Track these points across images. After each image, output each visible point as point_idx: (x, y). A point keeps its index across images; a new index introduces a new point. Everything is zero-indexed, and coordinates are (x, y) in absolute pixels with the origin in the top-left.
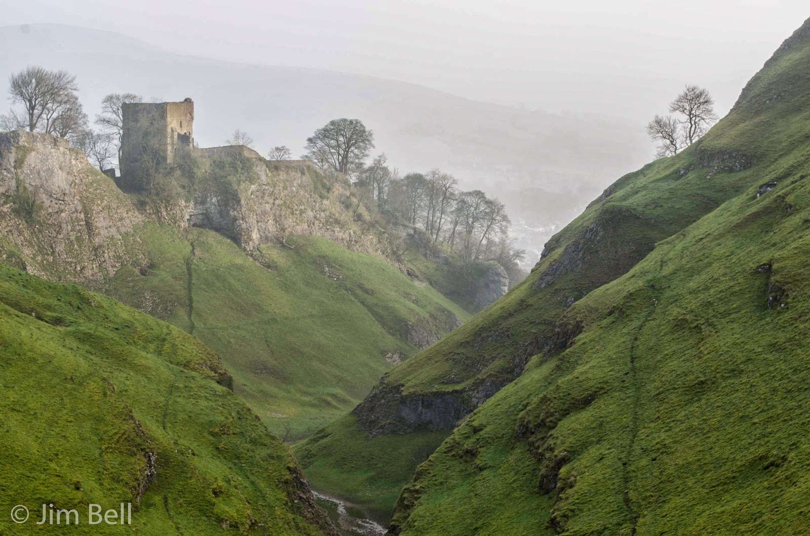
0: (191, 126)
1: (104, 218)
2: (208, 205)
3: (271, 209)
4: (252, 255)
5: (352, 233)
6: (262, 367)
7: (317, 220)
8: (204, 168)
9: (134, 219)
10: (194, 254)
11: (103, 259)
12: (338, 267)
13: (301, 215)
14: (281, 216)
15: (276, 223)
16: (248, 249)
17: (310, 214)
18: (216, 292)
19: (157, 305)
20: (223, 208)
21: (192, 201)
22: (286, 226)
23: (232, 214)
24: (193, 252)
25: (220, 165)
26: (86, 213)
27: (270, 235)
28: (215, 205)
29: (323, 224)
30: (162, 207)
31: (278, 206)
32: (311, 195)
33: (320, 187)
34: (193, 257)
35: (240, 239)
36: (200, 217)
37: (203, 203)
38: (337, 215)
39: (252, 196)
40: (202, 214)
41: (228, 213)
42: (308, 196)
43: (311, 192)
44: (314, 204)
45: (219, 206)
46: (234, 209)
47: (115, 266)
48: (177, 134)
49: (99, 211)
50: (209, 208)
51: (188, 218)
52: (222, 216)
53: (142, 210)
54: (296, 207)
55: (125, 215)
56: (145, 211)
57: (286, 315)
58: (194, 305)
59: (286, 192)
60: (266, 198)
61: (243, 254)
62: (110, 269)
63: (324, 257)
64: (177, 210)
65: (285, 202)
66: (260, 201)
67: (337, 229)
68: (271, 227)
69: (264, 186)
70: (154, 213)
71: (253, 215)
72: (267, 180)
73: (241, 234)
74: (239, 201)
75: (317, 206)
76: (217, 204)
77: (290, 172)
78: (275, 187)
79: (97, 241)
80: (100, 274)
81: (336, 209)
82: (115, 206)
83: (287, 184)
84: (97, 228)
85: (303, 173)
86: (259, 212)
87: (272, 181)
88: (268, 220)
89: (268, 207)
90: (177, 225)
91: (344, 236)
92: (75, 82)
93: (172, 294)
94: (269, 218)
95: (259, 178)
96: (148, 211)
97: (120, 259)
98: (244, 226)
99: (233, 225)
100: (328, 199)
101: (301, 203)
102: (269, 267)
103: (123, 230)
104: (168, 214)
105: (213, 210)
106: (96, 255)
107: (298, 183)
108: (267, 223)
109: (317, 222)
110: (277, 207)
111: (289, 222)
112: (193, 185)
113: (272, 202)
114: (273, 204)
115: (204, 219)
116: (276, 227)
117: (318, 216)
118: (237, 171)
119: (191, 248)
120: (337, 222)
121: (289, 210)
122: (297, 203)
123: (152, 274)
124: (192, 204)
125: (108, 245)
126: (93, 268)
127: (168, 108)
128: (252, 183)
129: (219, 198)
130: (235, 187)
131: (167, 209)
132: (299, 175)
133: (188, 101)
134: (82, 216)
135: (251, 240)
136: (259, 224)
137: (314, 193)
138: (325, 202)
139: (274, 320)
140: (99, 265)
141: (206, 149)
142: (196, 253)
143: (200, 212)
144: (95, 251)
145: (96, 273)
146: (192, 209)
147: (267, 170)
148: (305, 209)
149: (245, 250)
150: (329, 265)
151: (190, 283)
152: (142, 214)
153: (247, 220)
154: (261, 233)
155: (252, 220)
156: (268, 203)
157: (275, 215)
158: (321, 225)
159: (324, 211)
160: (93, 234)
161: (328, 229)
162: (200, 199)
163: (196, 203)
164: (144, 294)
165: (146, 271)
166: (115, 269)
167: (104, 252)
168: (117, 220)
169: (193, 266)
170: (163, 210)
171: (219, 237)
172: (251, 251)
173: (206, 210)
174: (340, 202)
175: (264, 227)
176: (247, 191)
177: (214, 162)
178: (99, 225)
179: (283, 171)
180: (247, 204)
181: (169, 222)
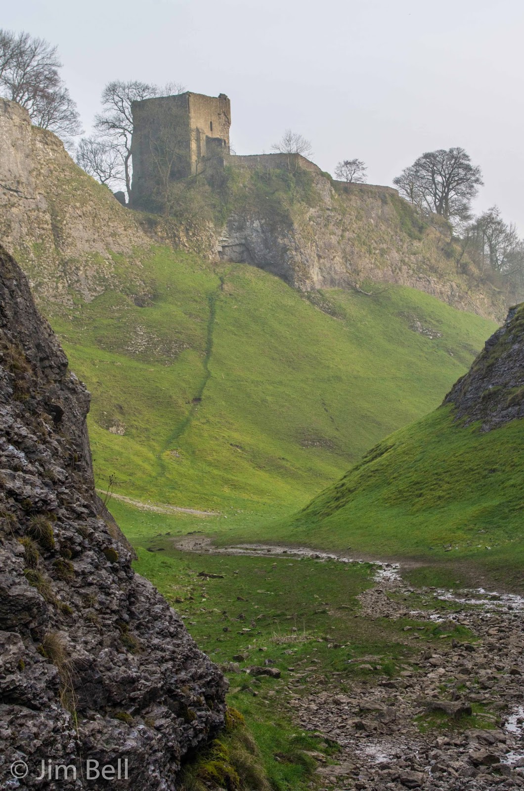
0: (228, 133)
1: (85, 227)
2: (247, 232)
3: (338, 243)
4: (309, 298)
5: (454, 286)
6: (313, 437)
7: (405, 264)
8: (242, 183)
9: (136, 239)
10: (222, 289)
11: (75, 278)
12: (435, 323)
13: (382, 255)
14: (352, 252)
15: (346, 262)
16: (304, 290)
17: (396, 255)
18: (251, 337)
19: (155, 345)
20: (269, 234)
21: (225, 225)
22: (360, 267)
23: (281, 242)
24: (221, 287)
25: (265, 178)
26: (54, 215)
27: (337, 277)
28: (258, 231)
29: (414, 270)
30: (180, 230)
31: (349, 240)
32: (396, 232)
33: (409, 223)
34: (219, 292)
35: (292, 276)
36: (237, 249)
37: (241, 228)
38: (433, 261)
39: (312, 223)
40: (241, 245)
41: (275, 242)
42: (392, 233)
43: (396, 227)
44: (401, 243)
45: (263, 232)
46: (284, 236)
47: (95, 290)
48: (205, 138)
49: (76, 215)
50: (249, 235)
51: (220, 249)
52: (267, 247)
53: (151, 232)
54: (375, 245)
55: (121, 230)
56: (156, 233)
57: (355, 373)
58: (213, 349)
59: (360, 223)
60: (331, 227)
61: (296, 294)
62: (86, 292)
63: (415, 309)
64: (203, 236)
65: (358, 236)
66: (323, 229)
67: (433, 279)
68: (338, 264)
69: (328, 212)
70: (168, 238)
71: (312, 246)
72: (333, 204)
73: (294, 269)
74: (291, 224)
75: (405, 246)
76: (259, 229)
77: (365, 197)
78: (344, 214)
79: (68, 253)
80: (70, 297)
81: (433, 255)
82: (106, 216)
83: (362, 213)
84: (69, 236)
85: (384, 202)
86: (321, 243)
87: (340, 206)
88: (334, 257)
89: (334, 239)
90: (201, 255)
91: (443, 289)
92: (56, 55)
93: (180, 333)
94: (335, 254)
95: (321, 200)
96: (160, 234)
97: (104, 282)
98: (298, 258)
99: (282, 256)
100: (420, 240)
101: (382, 240)
102: (333, 314)
103: (115, 249)
104: (189, 240)
105: (255, 239)
106: (64, 271)
107: (377, 214)
108: (332, 260)
109: (405, 267)
110: (347, 241)
111: (365, 262)
112: (226, 204)
113: (340, 233)
114: (342, 236)
115: (243, 252)
116: (346, 267)
117: (406, 260)
118: (289, 186)
119: (219, 282)
120: (433, 269)
121: (366, 247)
122: (377, 240)
123: (153, 305)
124: (224, 230)
125: (87, 261)
126: (57, 287)
127: (191, 99)
128: (310, 206)
129: (263, 221)
130: (285, 205)
131: (188, 233)
132: (380, 203)
133: (223, 100)
134: (48, 217)
135: (308, 278)
136: (322, 260)
137: (401, 230)
138: (416, 244)
139: (338, 379)
140: (69, 286)
141: (245, 156)
142: (225, 286)
143: (237, 242)
144: (64, 266)
145: (62, 295)
146: (225, 237)
147: (333, 189)
148: (388, 248)
149: (299, 290)
150: (422, 318)
151: (211, 322)
152: (151, 237)
153: (302, 250)
154: (325, 274)
155: (310, 251)
156: (334, 234)
157: (344, 251)
158: (411, 272)
159: (415, 254)
160: (63, 243)
161: (420, 278)
162: (236, 224)
163: (231, 228)
164: (135, 328)
165: (144, 301)
166: (94, 294)
167: (78, 269)
168: (107, 234)
169: (218, 303)
170: (181, 234)
171: (262, 273)
172: (308, 292)
173: (246, 239)
174: (437, 248)
175: (328, 265)
176: (302, 213)
177: (257, 174)
178: (75, 234)
179: (355, 195)
180: (303, 230)
181: (191, 250)
